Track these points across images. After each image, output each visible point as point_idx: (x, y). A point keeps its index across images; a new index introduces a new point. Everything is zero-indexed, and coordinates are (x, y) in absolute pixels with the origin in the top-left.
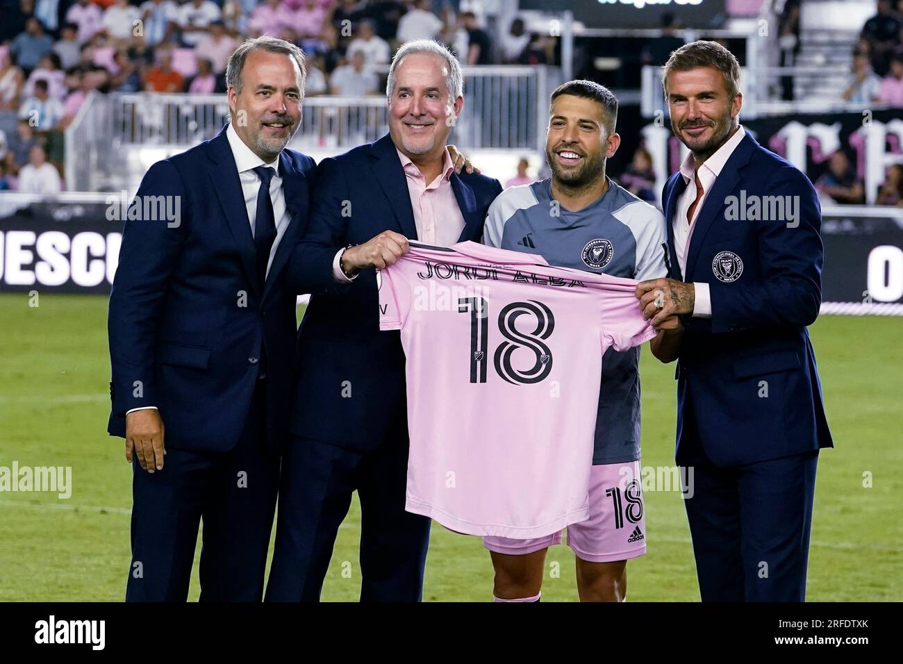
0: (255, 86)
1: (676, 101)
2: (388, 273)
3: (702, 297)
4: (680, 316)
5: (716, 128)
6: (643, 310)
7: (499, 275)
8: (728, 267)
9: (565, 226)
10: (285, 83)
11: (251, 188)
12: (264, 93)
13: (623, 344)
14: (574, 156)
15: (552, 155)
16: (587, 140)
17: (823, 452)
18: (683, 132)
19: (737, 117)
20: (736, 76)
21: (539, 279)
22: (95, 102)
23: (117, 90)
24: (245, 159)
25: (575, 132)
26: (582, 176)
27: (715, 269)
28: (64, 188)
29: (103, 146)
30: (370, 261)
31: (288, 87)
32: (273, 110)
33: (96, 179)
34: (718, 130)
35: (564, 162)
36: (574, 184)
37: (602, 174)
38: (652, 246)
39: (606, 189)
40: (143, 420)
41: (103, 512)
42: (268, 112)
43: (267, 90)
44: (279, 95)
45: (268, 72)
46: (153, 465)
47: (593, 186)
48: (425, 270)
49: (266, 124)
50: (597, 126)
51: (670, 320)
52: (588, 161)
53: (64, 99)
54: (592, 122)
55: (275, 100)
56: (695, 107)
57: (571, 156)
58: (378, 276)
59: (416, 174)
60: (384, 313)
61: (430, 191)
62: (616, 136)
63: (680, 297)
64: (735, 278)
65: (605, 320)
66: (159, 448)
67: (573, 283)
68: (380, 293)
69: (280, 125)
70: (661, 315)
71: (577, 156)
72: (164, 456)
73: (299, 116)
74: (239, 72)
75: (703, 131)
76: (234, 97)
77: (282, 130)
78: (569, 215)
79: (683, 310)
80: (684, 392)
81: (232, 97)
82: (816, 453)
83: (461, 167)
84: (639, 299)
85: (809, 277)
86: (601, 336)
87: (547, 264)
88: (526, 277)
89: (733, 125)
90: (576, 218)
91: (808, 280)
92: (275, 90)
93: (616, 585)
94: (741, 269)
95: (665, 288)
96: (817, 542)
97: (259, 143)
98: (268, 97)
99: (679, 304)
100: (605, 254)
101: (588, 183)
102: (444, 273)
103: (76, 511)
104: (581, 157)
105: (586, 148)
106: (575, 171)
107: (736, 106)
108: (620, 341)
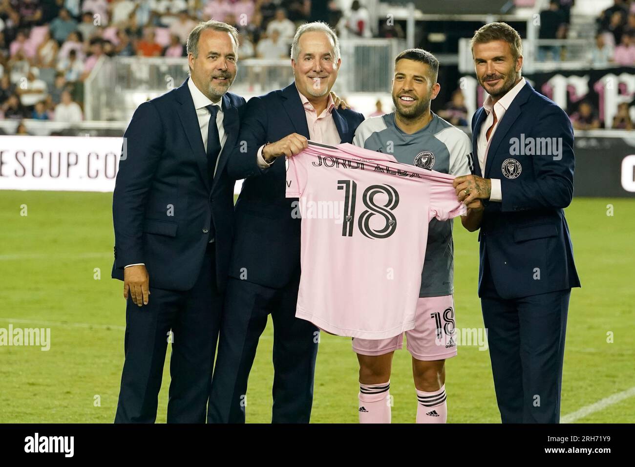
0: (207, 52)
1: (479, 63)
2: (293, 160)
3: (496, 189)
4: (481, 200)
5: (505, 79)
6: (458, 195)
7: (365, 167)
8: (511, 169)
9: (404, 143)
10: (226, 51)
11: (204, 119)
12: (213, 58)
13: (443, 216)
14: (410, 99)
15: (396, 98)
16: (418, 88)
17: (573, 290)
18: (485, 83)
19: (520, 71)
20: (518, 45)
21: (391, 171)
22: (104, 63)
23: (119, 55)
24: (200, 100)
25: (411, 84)
26: (415, 112)
27: (503, 170)
28: (84, 118)
29: (109, 91)
30: (282, 151)
31: (228, 53)
32: (219, 68)
33: (105, 113)
34: (508, 80)
35: (404, 103)
36: (410, 117)
37: (428, 110)
38: (460, 157)
39: (430, 119)
40: (136, 272)
41: (108, 329)
42: (216, 70)
43: (214, 56)
44: (222, 59)
45: (215, 43)
46: (141, 301)
47: (422, 118)
48: (317, 161)
49: (215, 78)
50: (425, 80)
51: (475, 202)
52: (419, 102)
53: (85, 61)
54: (422, 77)
55: (220, 62)
56: (491, 66)
57: (408, 99)
58: (287, 162)
59: (311, 109)
60: (289, 187)
61: (320, 119)
62: (438, 85)
63: (481, 187)
64: (516, 176)
65: (432, 200)
66: (146, 291)
67: (413, 175)
68: (287, 173)
69: (223, 78)
70: (469, 199)
71: (412, 99)
72: (149, 295)
73: (235, 72)
74: (196, 44)
75: (498, 82)
76: (193, 60)
77: (225, 81)
78: (408, 136)
79: (484, 196)
80: (484, 250)
81: (191, 60)
82: (569, 290)
83: (338, 105)
84: (455, 188)
85: (565, 177)
86: (429, 210)
87: (396, 162)
88: (383, 169)
89: (517, 77)
90: (411, 138)
91: (565, 178)
92: (220, 55)
93: (438, 375)
94: (520, 170)
95: (472, 181)
96: (569, 348)
97: (210, 89)
98: (216, 60)
99: (480, 191)
100: (429, 161)
101: (419, 116)
102: (329, 163)
103: (91, 328)
104: (415, 100)
105: (417, 94)
106: (411, 109)
107: (519, 64)
108: (442, 215)
